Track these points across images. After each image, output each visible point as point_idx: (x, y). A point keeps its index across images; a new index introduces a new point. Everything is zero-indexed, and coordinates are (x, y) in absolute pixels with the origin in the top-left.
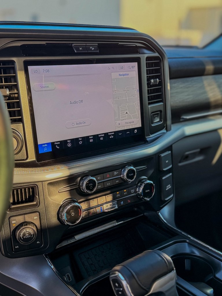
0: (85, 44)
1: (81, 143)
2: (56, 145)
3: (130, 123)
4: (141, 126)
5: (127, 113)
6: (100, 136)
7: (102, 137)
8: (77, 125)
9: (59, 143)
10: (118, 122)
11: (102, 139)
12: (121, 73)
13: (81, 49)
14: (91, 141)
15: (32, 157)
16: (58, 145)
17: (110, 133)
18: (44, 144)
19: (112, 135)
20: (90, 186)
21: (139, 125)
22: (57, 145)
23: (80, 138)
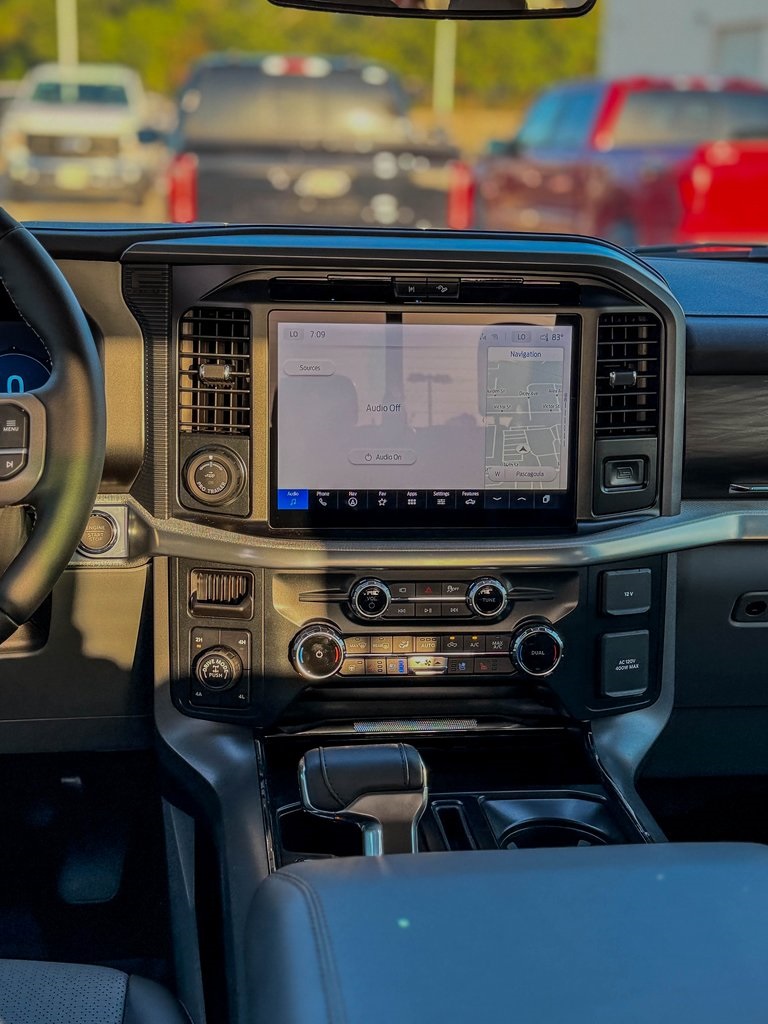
0: (425, 280)
1: (382, 502)
2: (319, 497)
3: (531, 475)
4: (565, 487)
5: (523, 449)
6: (436, 494)
7: (443, 497)
8: (379, 461)
9: (328, 494)
10: (495, 468)
11: (441, 502)
12: (519, 350)
13: (411, 289)
14: (412, 502)
15: (261, 514)
16: (324, 498)
17: (467, 491)
18: (292, 491)
19: (473, 498)
20: (370, 601)
21: (562, 484)
22: (322, 497)
23: (383, 491)
